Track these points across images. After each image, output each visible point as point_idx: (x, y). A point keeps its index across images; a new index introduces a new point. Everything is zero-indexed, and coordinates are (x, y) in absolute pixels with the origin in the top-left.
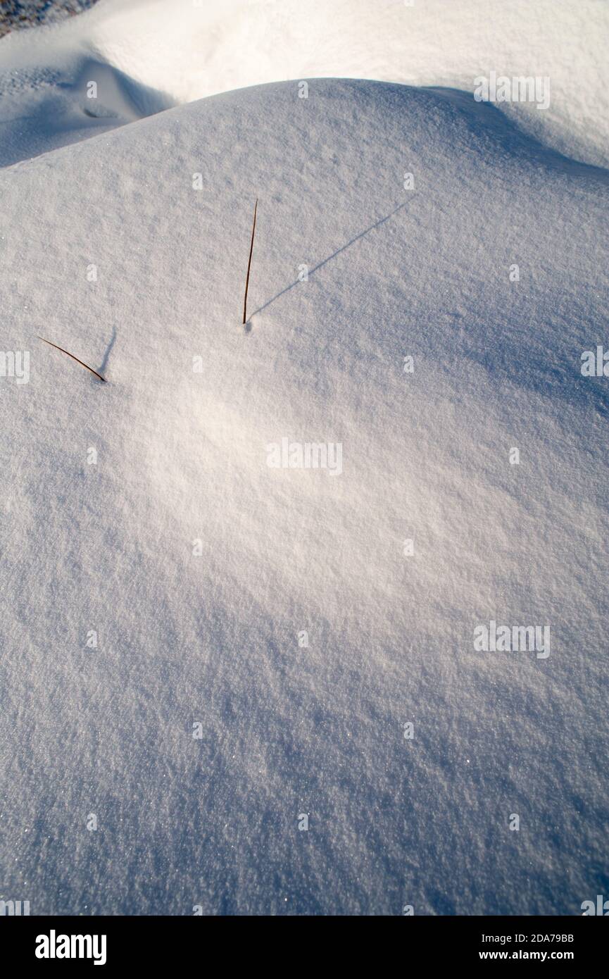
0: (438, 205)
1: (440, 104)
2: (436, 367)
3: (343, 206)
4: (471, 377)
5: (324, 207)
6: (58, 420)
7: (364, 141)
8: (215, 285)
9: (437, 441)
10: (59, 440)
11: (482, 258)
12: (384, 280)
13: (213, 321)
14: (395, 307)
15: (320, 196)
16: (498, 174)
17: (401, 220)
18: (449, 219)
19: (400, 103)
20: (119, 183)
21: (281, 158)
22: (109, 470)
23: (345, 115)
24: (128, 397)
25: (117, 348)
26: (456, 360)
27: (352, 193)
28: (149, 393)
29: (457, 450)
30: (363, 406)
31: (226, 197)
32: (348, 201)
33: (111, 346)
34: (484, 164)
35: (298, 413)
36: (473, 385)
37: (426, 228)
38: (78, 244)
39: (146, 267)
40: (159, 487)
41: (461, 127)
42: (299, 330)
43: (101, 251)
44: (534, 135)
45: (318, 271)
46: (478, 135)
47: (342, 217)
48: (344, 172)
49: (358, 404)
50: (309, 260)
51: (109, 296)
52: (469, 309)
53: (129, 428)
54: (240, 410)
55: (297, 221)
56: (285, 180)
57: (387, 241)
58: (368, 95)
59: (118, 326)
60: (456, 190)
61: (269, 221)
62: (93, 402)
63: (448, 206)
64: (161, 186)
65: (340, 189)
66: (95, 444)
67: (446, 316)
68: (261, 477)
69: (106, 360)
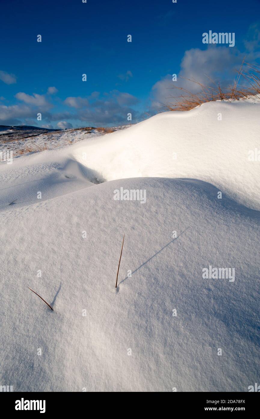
0: (198, 232)
1: (196, 189)
2: (201, 322)
3: (159, 232)
4: (219, 330)
5: (152, 232)
6: (28, 330)
7: (168, 204)
8: (105, 266)
9: (205, 373)
10: (26, 343)
11: (218, 258)
12: (176, 268)
13: (103, 284)
14: (182, 283)
15: (150, 227)
16: (221, 218)
17: (183, 239)
18: (203, 238)
19: (181, 189)
20: (72, 219)
21: (135, 211)
22: (46, 366)
23: (160, 194)
24: (62, 321)
25: (60, 294)
26: (211, 318)
27: (163, 226)
28: (71, 320)
29: (216, 381)
30: (168, 344)
31: (113, 227)
32: (161, 230)
33: (58, 292)
34: (216, 213)
35: (137, 346)
36: (220, 335)
37: (194, 243)
38: (52, 243)
39: (78, 256)
40: (68, 381)
41: (205, 198)
42: (140, 294)
43: (60, 247)
44: (234, 199)
45: (148, 262)
46: (212, 201)
47: (159, 237)
48: (160, 217)
49: (165, 343)
50: (145, 257)
51: (61, 267)
52: (215, 286)
53: (59, 339)
54: (111, 339)
55: (141, 238)
56: (136, 220)
57: (178, 249)
58: (169, 186)
59: (62, 282)
60: (205, 225)
61: (129, 238)
62: (46, 321)
63: (202, 232)
64: (88, 221)
65: (158, 224)
66: (42, 347)
67: (204, 290)
68: (118, 384)
69: (55, 299)
